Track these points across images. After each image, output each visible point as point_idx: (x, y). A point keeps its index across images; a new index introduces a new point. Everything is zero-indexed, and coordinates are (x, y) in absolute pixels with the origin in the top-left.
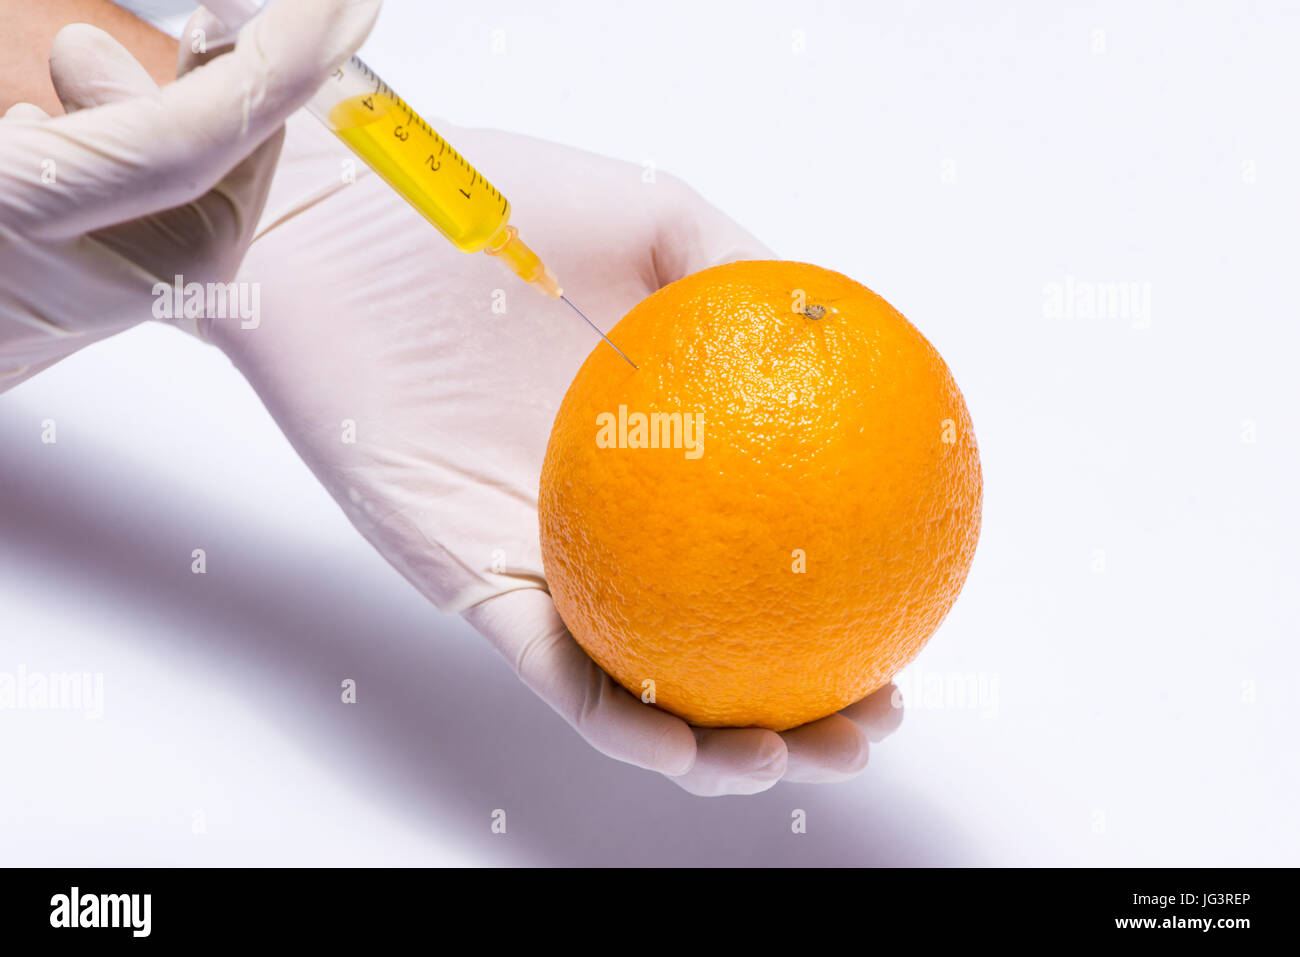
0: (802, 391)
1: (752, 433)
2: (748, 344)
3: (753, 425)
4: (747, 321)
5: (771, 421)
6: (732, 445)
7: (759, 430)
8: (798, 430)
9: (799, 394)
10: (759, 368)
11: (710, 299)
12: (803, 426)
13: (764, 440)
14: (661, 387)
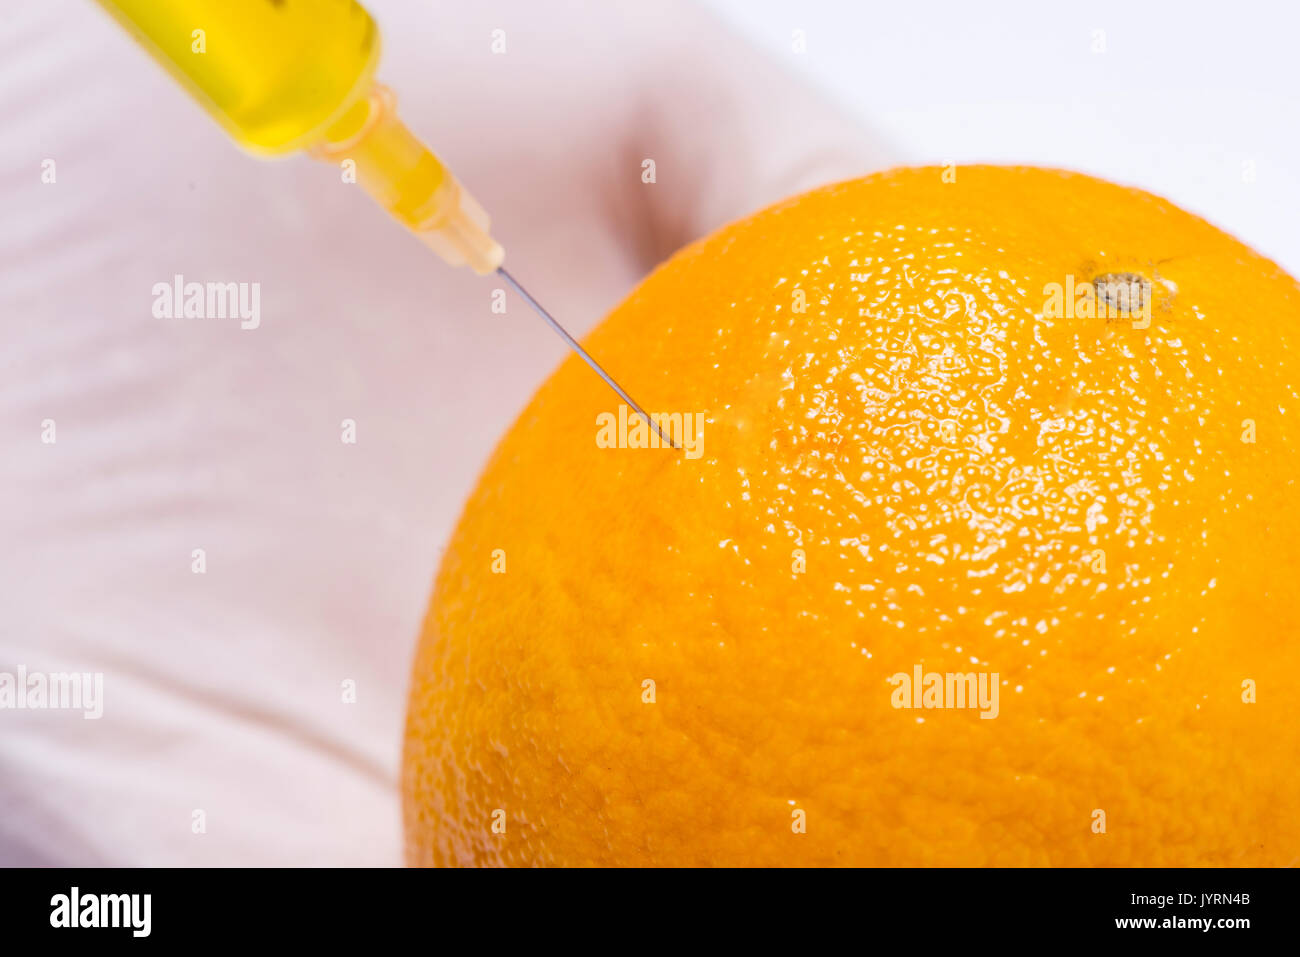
0: (1122, 498)
1: (997, 614)
2: (972, 379)
3: (1001, 592)
4: (960, 318)
5: (1045, 579)
6: (946, 646)
7: (1015, 604)
8: (1118, 603)
9: (1113, 509)
10: (1003, 440)
11: (855, 263)
12: (1131, 593)
13: (1029, 632)
14: (746, 496)
